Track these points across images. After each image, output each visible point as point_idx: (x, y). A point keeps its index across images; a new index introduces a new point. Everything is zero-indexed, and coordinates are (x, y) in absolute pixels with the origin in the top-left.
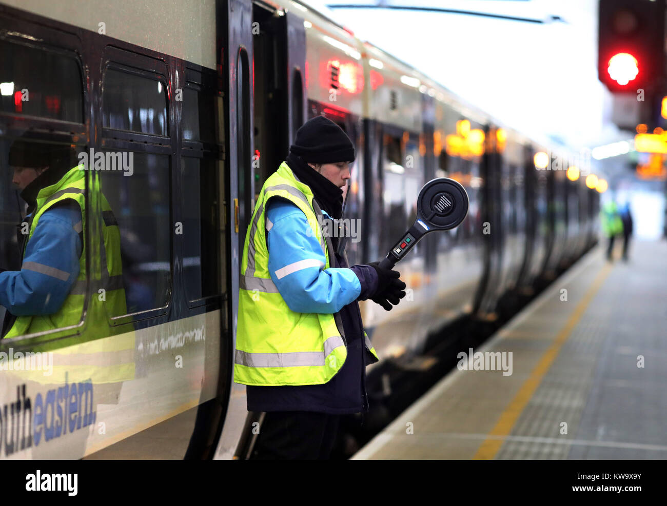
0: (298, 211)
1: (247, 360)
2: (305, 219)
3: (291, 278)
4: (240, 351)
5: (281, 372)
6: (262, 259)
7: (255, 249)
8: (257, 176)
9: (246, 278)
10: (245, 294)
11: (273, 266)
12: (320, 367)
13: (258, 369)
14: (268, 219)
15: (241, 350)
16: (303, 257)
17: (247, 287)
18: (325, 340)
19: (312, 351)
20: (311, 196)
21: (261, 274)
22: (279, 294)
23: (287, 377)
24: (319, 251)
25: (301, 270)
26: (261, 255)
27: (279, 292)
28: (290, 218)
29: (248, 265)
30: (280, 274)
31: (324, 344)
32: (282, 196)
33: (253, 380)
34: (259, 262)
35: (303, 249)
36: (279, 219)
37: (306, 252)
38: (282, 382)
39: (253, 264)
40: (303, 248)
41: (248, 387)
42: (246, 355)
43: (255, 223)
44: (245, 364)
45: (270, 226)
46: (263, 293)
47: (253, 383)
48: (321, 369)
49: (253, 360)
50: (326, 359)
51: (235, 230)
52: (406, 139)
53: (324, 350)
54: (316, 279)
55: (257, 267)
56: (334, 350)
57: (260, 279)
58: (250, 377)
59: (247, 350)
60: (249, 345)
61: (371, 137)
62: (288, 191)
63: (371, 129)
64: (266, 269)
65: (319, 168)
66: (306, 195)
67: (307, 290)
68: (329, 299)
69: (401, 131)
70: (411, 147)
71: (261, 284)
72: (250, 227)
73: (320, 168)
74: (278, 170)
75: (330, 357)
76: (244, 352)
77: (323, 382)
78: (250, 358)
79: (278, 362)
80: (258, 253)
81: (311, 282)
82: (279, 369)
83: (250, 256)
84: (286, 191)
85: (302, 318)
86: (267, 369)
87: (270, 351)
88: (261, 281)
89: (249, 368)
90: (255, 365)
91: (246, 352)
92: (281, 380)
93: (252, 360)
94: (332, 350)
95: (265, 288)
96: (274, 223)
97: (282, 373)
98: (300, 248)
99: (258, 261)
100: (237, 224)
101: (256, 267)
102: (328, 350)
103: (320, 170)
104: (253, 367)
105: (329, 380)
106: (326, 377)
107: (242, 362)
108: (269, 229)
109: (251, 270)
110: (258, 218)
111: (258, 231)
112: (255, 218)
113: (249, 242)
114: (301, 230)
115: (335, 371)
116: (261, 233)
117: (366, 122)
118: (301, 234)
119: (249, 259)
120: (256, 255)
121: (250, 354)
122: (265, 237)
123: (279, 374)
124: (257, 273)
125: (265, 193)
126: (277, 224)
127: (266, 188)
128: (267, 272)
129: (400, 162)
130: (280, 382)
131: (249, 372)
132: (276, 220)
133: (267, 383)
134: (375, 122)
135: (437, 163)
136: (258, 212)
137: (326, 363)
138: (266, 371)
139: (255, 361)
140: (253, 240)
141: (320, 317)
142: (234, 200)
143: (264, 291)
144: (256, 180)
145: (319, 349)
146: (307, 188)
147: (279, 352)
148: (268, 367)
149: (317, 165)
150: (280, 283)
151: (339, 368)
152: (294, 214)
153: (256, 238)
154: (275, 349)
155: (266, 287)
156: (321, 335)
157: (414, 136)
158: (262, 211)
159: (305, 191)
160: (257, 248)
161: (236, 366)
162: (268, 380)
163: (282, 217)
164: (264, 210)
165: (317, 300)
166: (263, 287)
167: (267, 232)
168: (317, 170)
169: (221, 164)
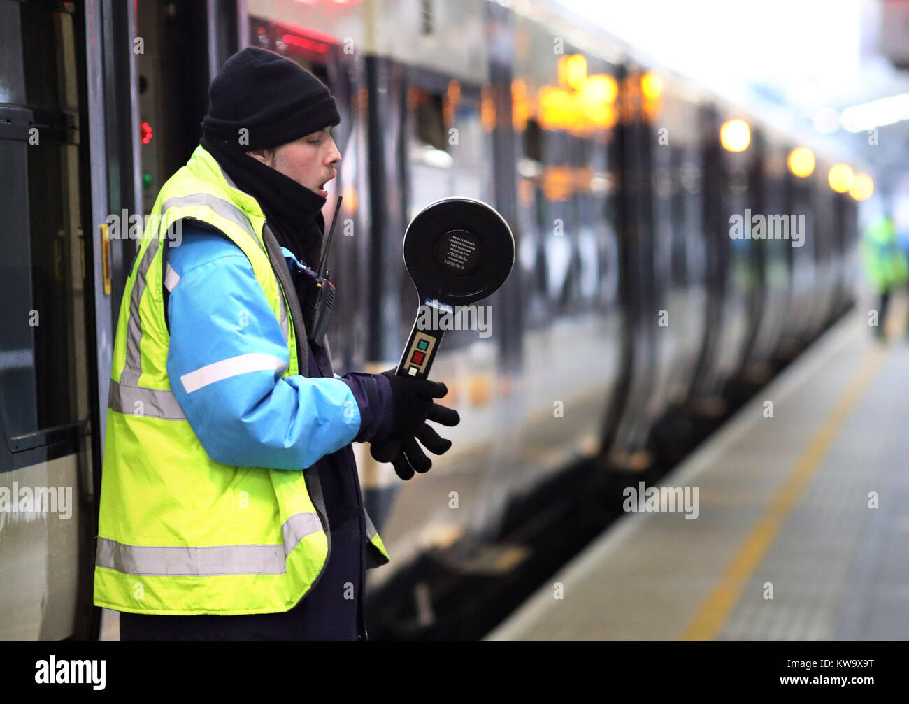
0: (232, 251)
1: (123, 559)
2: (249, 267)
3: (213, 391)
4: (109, 541)
5: (195, 586)
6: (155, 349)
7: (142, 326)
8: (148, 178)
9: (121, 388)
10: (119, 422)
11: (177, 365)
12: (277, 576)
13: (147, 579)
14: (169, 266)
15: (110, 538)
16: (241, 348)
17: (125, 408)
18: (283, 520)
19: (260, 543)
20: (259, 219)
21: (154, 380)
22: (185, 423)
23: (209, 596)
24: (277, 337)
25: (236, 377)
26: (155, 341)
27: (187, 418)
28: (215, 265)
29: (127, 363)
30: (192, 382)
31: (282, 529)
32: (199, 218)
33: (137, 603)
34: (149, 357)
35: (240, 332)
36: (192, 267)
37: (249, 338)
38: (197, 606)
39: (137, 360)
40: (241, 329)
41: (124, 616)
42: (121, 549)
43: (142, 274)
44: (120, 567)
45: (173, 280)
46: (157, 421)
47: (135, 608)
48: (277, 580)
49: (136, 562)
50: (287, 559)
51: (102, 289)
52: (453, 96)
53: (284, 541)
54: (268, 395)
55: (147, 365)
56: (302, 541)
57: (151, 391)
58: (129, 596)
59: (124, 540)
60: (128, 528)
61: (382, 91)
62: (212, 208)
63: (382, 74)
64: (164, 371)
65: (271, 157)
66: (250, 216)
67: (246, 420)
68: (290, 439)
69: (445, 79)
70: (465, 112)
71: (153, 401)
72: (130, 282)
73: (274, 156)
74: (189, 163)
75: (293, 555)
76: (116, 542)
77: (284, 608)
78: (131, 558)
79: (188, 566)
80: (149, 336)
81: (256, 402)
82: (190, 580)
83: (131, 343)
84: (208, 208)
85: (239, 477)
86: (164, 578)
87: (172, 542)
88: (154, 395)
89: (128, 576)
90: (140, 570)
91: (123, 543)
92: (195, 604)
93: (134, 562)
94: (298, 541)
95: (162, 412)
96: (181, 274)
97: (197, 589)
98: (233, 328)
99: (146, 353)
100: (108, 277)
101: (143, 367)
102: (291, 542)
103: (274, 162)
104: (137, 574)
105: (294, 605)
106: (288, 599)
107: (112, 563)
108: (170, 288)
109: (134, 372)
110: (149, 263)
111: (149, 293)
112: (141, 264)
113: (128, 314)
114: (239, 292)
115: (305, 585)
116: (155, 297)
117: (371, 62)
118: (239, 298)
119: (128, 348)
120: (143, 342)
121: (130, 547)
122: (162, 303)
123: (191, 590)
124: (146, 380)
125: (163, 212)
126: (190, 278)
127: (164, 201)
128: (165, 377)
129: (442, 145)
130: (194, 607)
131: (127, 584)
132: (186, 269)
133: (164, 609)
134: (389, 62)
135: (519, 147)
136: (148, 251)
137: (288, 570)
138: (163, 583)
139: (140, 563)
140: (137, 309)
141: (275, 477)
142: (99, 226)
143: (159, 417)
144: (146, 186)
145: (273, 539)
146: (251, 203)
147: (190, 546)
148: (167, 574)
149: (266, 152)
150: (191, 401)
151: (313, 579)
152: (222, 258)
153: (144, 304)
154: (181, 539)
155: (162, 407)
156: (277, 512)
157: (470, 90)
158: (156, 249)
159: (247, 208)
160: (145, 325)
161: (99, 572)
162: (166, 602)
163: (198, 264)
164: (161, 248)
165: (265, 439)
166: (158, 408)
167: (166, 294)
168: (268, 164)
169: (72, 153)
